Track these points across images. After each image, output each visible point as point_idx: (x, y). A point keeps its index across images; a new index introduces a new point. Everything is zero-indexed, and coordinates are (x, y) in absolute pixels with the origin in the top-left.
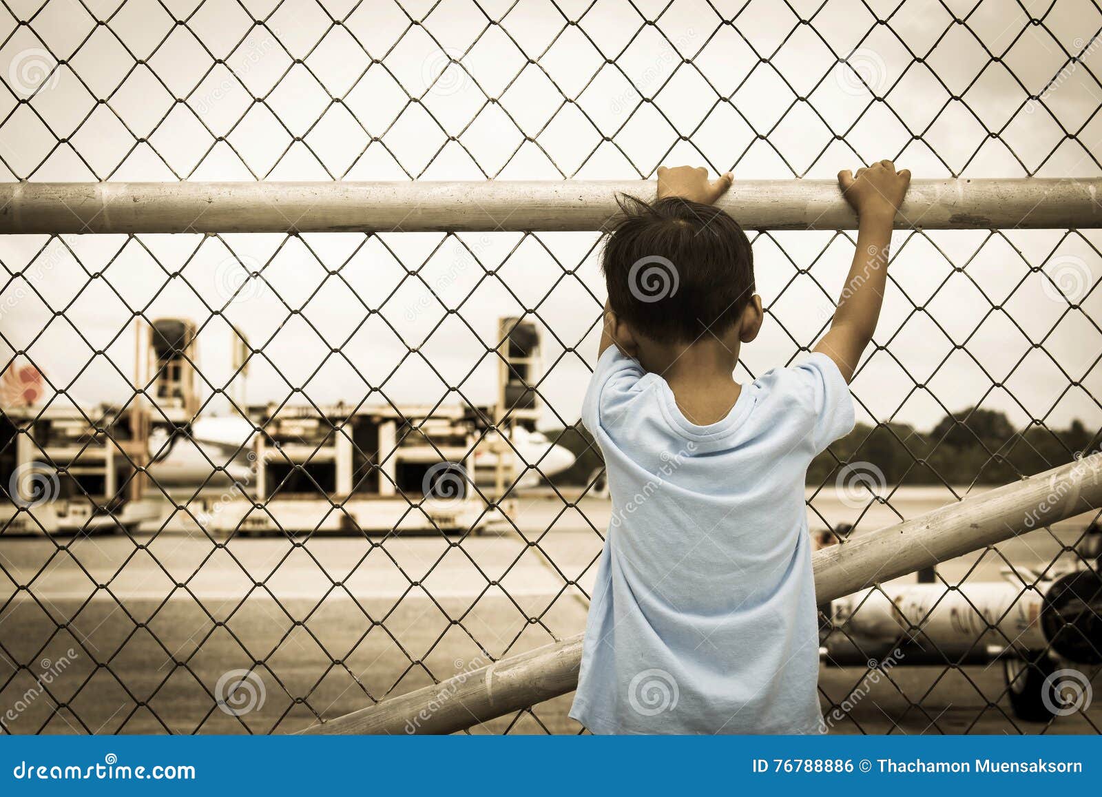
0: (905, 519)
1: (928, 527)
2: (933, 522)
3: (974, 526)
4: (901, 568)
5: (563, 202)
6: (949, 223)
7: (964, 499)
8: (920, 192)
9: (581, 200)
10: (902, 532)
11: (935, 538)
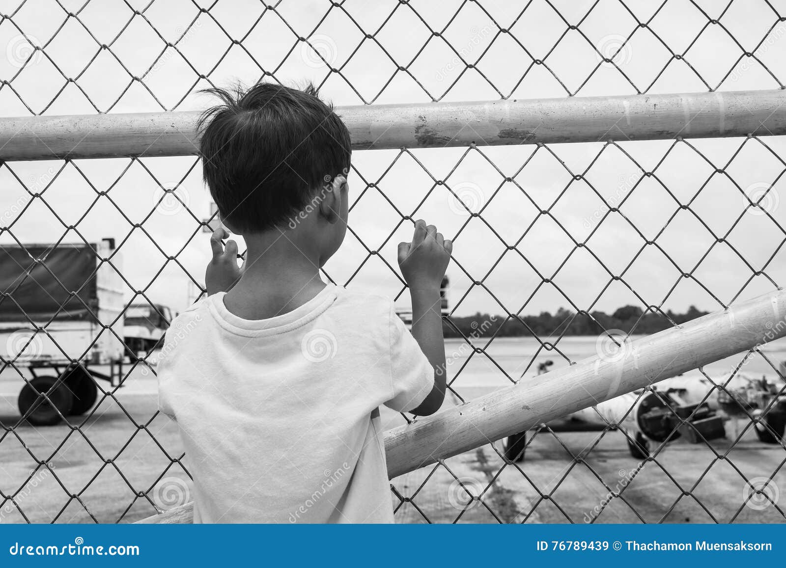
0: (465, 401)
1: (484, 409)
2: (489, 404)
3: (526, 408)
4: (461, 446)
5: (158, 128)
6: (499, 138)
7: (518, 382)
8: (471, 111)
9: (173, 127)
10: (461, 414)
11: (490, 419)
